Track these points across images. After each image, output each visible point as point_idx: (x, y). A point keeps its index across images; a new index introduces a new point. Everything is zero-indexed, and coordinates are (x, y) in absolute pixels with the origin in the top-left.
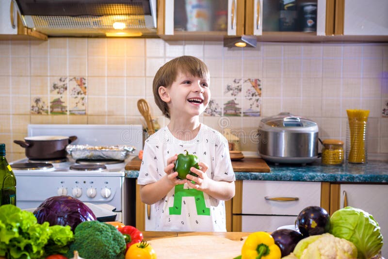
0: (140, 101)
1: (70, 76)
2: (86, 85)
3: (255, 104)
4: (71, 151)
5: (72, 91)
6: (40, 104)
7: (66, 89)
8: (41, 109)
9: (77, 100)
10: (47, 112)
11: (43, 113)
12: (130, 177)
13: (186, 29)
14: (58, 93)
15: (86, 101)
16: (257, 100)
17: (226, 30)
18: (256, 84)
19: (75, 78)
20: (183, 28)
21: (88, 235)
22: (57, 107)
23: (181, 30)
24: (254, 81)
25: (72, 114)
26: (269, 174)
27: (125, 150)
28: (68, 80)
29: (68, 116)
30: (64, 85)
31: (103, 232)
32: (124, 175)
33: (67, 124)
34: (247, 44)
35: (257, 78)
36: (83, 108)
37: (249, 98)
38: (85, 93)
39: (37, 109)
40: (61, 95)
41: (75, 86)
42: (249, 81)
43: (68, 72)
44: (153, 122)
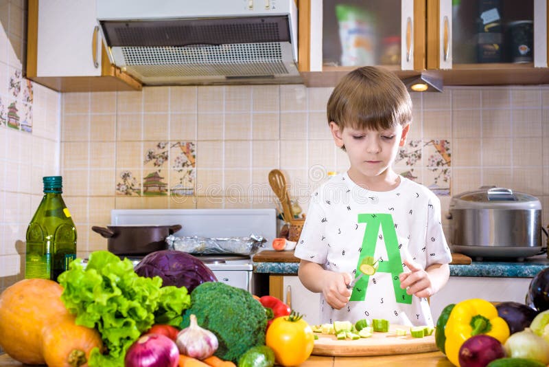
0: (274, 173)
1: (171, 141)
2: (195, 153)
3: (442, 176)
4: (174, 242)
5: (175, 161)
6: (130, 181)
7: (166, 158)
8: (131, 188)
9: (181, 175)
10: (139, 193)
11: (133, 194)
12: (260, 272)
13: (340, 64)
14: (155, 164)
15: (194, 175)
16: (445, 172)
17: (399, 63)
18: (443, 147)
19: (179, 143)
20: (335, 62)
21: (211, 299)
22: (154, 185)
23: (333, 66)
24: (439, 143)
25: (174, 194)
26: (469, 266)
27: (252, 240)
28: (169, 145)
29: (169, 198)
30: (164, 153)
31: (233, 295)
32: (251, 269)
33: (167, 208)
34: (429, 85)
35: (445, 139)
36: (191, 185)
37: (433, 168)
38: (193, 164)
39: (125, 188)
40: (159, 168)
41: (180, 155)
42: (432, 143)
43: (169, 135)
44: (292, 203)
